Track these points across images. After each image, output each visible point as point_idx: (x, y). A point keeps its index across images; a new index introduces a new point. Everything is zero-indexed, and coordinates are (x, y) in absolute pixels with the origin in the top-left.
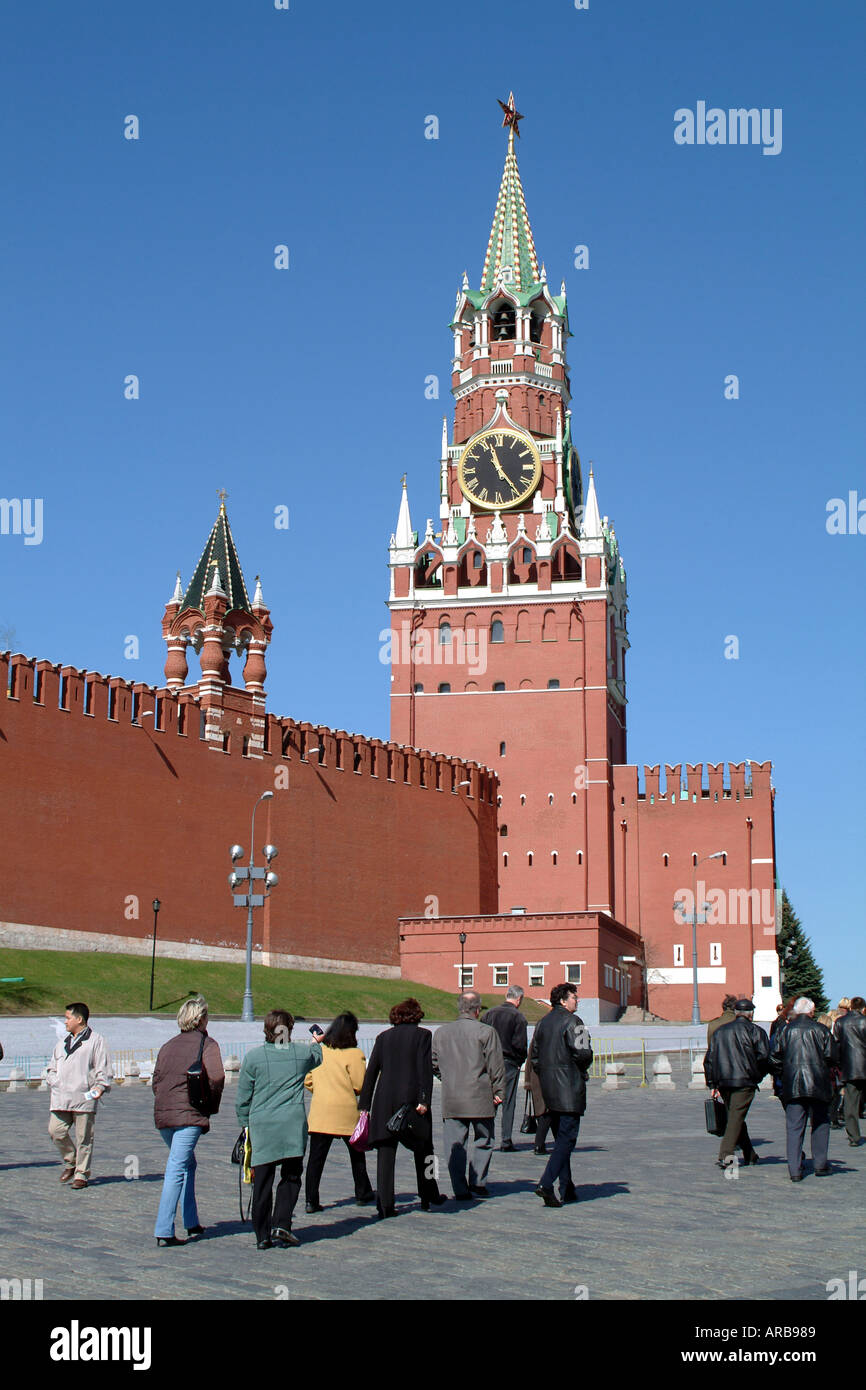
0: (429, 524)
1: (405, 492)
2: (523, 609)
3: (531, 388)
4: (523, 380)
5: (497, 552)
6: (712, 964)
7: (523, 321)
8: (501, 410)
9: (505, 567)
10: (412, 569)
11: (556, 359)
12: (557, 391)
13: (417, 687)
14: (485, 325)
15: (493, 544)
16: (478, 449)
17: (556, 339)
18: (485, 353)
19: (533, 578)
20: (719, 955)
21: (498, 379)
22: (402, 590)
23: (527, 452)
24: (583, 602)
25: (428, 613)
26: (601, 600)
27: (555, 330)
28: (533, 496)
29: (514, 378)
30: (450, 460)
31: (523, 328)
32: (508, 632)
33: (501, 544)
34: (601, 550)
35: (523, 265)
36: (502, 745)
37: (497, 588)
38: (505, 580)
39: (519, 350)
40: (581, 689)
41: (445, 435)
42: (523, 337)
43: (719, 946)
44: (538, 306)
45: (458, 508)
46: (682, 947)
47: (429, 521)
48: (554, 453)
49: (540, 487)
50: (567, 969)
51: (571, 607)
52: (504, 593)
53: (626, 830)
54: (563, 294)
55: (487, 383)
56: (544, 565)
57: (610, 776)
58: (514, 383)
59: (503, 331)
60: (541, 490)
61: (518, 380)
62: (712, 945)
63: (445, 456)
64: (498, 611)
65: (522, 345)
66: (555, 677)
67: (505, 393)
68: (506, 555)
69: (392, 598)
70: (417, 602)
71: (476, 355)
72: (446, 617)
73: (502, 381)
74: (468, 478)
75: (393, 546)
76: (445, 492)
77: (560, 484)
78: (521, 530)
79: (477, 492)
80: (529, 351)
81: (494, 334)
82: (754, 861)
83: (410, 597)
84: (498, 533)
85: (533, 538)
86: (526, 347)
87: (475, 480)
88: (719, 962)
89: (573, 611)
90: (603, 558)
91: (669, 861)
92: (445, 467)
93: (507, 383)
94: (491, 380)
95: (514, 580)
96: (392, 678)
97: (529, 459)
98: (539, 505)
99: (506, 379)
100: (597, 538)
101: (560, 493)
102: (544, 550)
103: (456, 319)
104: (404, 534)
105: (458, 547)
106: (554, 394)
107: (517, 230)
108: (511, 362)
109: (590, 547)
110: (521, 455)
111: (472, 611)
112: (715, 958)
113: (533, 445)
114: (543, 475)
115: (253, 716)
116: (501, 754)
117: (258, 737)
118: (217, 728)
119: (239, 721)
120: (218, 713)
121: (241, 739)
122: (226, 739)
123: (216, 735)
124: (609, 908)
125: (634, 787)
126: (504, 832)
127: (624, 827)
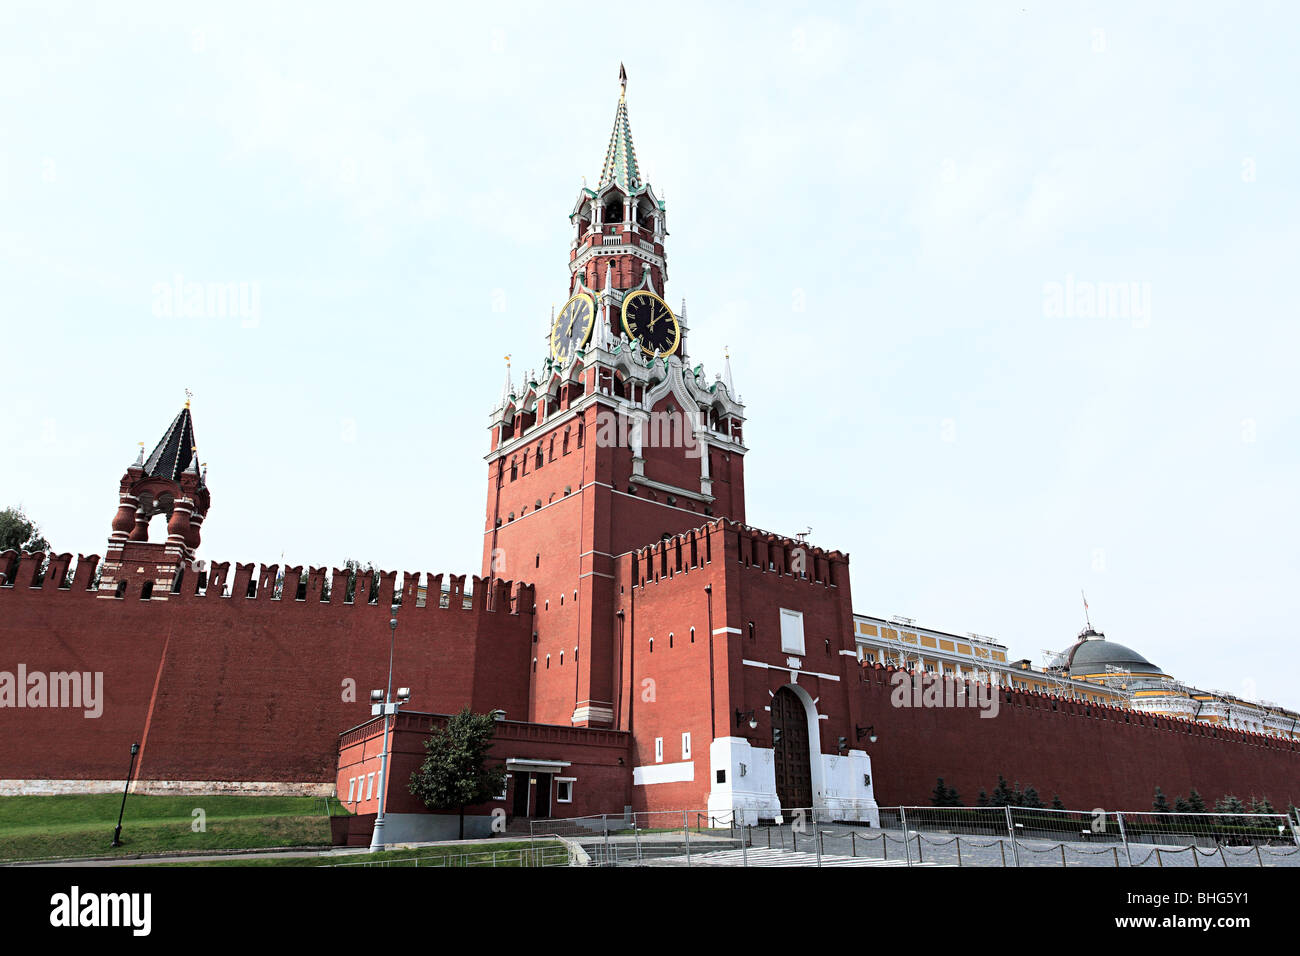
2: (554, 433)
3: (601, 257)
4: (593, 252)
6: (684, 758)
7: (596, 211)
10: (501, 426)
11: (627, 228)
12: (629, 253)
20: (689, 747)
21: (581, 261)
25: (507, 459)
26: (594, 404)
27: (628, 208)
32: (545, 456)
33: (543, 383)
36: (538, 557)
37: (541, 421)
38: (546, 412)
39: (591, 232)
40: (582, 490)
42: (596, 221)
43: (689, 735)
46: (661, 740)
51: (579, 420)
52: (544, 423)
53: (623, 619)
56: (565, 389)
61: (591, 256)
62: (684, 735)
64: (541, 441)
65: (593, 227)
66: (569, 484)
68: (546, 391)
70: (499, 451)
80: (599, 230)
82: (714, 633)
83: (498, 448)
86: (597, 228)
87: (559, 343)
88: (689, 755)
89: (582, 421)
91: (653, 646)
93: (586, 261)
99: (584, 257)
105: (523, 397)
106: (624, 256)
109: (589, 360)
110: (583, 311)
111: (528, 447)
112: (687, 751)
113: (590, 300)
115: (161, 564)
116: (537, 566)
117: (164, 581)
118: (110, 579)
119: (141, 570)
120: (114, 566)
121: (140, 585)
122: (123, 585)
123: (108, 585)
124: (591, 704)
125: (630, 575)
126: (536, 639)
127: (620, 616)
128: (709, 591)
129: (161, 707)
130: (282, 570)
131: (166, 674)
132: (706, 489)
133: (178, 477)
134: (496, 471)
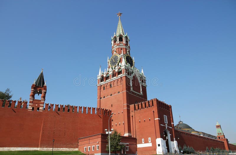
1: (100, 68)
3: (119, 48)
5: (110, 73)
8: (115, 52)
9: (112, 75)
10: (100, 79)
11: (124, 43)
13: (101, 98)
16: (111, 59)
22: (99, 83)
24: (122, 77)
25: (102, 85)
27: (124, 39)
32: (112, 85)
33: (111, 71)
34: (124, 67)
37: (111, 78)
39: (117, 43)
42: (118, 41)
44: (120, 36)
46: (143, 139)
48: (121, 56)
49: (120, 62)
50: (97, 147)
51: (121, 79)
55: (113, 49)
56: (117, 73)
57: (128, 107)
62: (149, 138)
63: (108, 62)
64: (111, 82)
66: (119, 91)
67: (115, 50)
68: (112, 73)
72: (104, 85)
75: (98, 76)
80: (119, 43)
81: (114, 42)
82: (155, 119)
85: (115, 69)
87: (111, 64)
90: (125, 69)
91: (140, 122)
93: (116, 48)
97: (118, 58)
102: (117, 70)
104: (100, 74)
106: (124, 48)
108: (116, 45)
112: (150, 141)
113: (119, 56)
115: (41, 104)
116: (112, 106)
117: (41, 107)
118: (30, 107)
119: (37, 105)
120: (31, 104)
121: (37, 108)
122: (33, 108)
123: (30, 108)
124: (128, 133)
125: (134, 109)
126: (112, 121)
127: (132, 116)
128: (154, 112)
129: (43, 133)
130: (64, 106)
131: (43, 126)
132: (141, 93)
133: (43, 86)
134: (99, 88)
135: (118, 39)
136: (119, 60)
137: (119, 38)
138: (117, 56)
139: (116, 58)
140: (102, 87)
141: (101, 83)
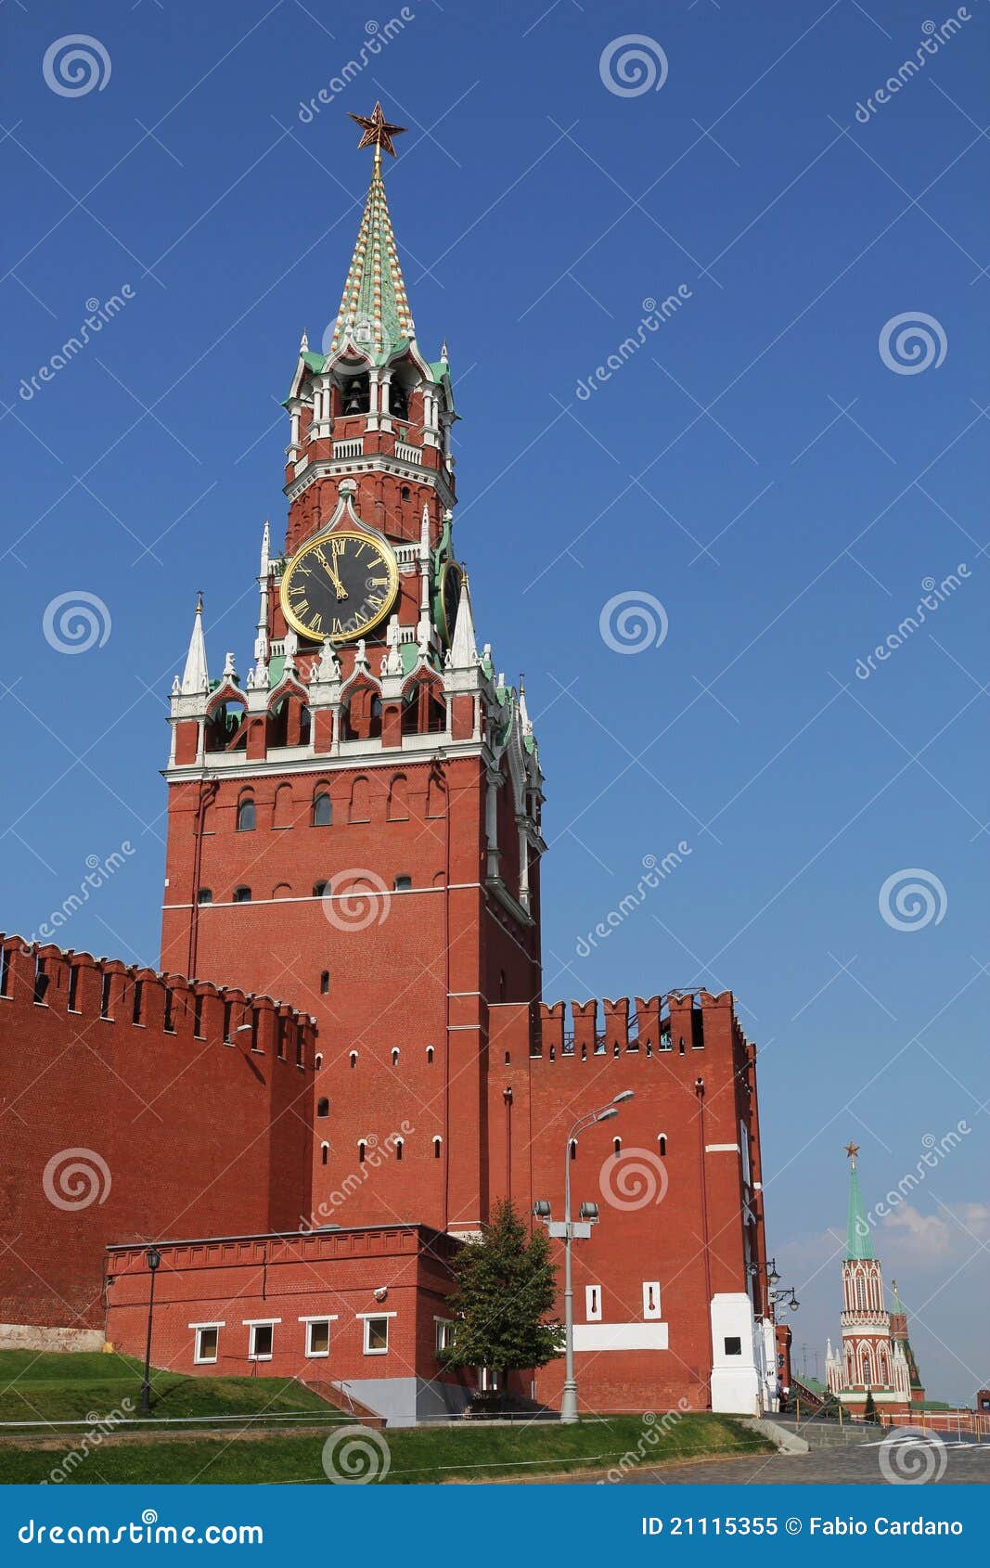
0: (228, 659)
1: (198, 617)
2: (360, 775)
3: (389, 476)
4: (378, 464)
5: (325, 694)
6: (645, 1317)
7: (380, 388)
8: (344, 506)
9: (336, 717)
10: (202, 722)
11: (429, 440)
12: (431, 483)
13: (204, 895)
14: (327, 395)
15: (318, 684)
16: (310, 560)
17: (430, 416)
18: (325, 432)
19: (375, 731)
20: (657, 1302)
21: (343, 466)
22: (186, 753)
23: (379, 560)
24: (447, 762)
25: (222, 787)
26: (474, 758)
27: (427, 402)
28: (386, 622)
29: (364, 463)
30: (271, 577)
31: (380, 397)
32: (339, 812)
33: (330, 683)
34: (475, 685)
35: (387, 319)
36: (325, 977)
37: (323, 746)
38: (336, 736)
39: (372, 425)
40: (443, 888)
41: (266, 544)
42: (379, 407)
43: (656, 1286)
44: (403, 370)
45: (280, 643)
46: (598, 1288)
47: (229, 655)
48: (417, 562)
49: (395, 609)
50: (367, 1326)
51: (428, 771)
52: (333, 753)
53: (511, 1103)
54: (444, 360)
55: (327, 472)
56: (392, 710)
57: (484, 1017)
58: (366, 470)
59: (354, 404)
60: (397, 613)
61: (370, 466)
62: (646, 1286)
63: (264, 573)
64: (324, 778)
65: (377, 417)
66: (405, 871)
67: (351, 484)
68: (338, 699)
69: (172, 765)
70: (206, 770)
71: (314, 436)
72: (249, 791)
73: (349, 469)
74: (294, 600)
75: (176, 693)
76: (263, 622)
77: (425, 604)
78: (360, 663)
79: (306, 620)
80: (387, 426)
81: (341, 407)
82: (709, 1148)
83: (199, 763)
84: (326, 667)
85: (377, 673)
86: (383, 421)
87: (305, 603)
88: (657, 1313)
89: (434, 776)
90: (477, 696)
91: (577, 1152)
92: (264, 588)
93: (355, 471)
94: (333, 467)
95: (350, 735)
96: (167, 883)
97: (382, 571)
98: (394, 632)
99: (354, 464)
100: (468, 669)
101: (425, 616)
102: (391, 689)
103: (293, 394)
104: (195, 674)
105: (268, 690)
106: (424, 487)
107: (380, 274)
108: (361, 441)
109: (458, 682)
110: (370, 566)
111: (286, 780)
112: (652, 1307)
113: (387, 553)
114: (400, 592)
116: (323, 989)
125: (525, 1038)
126: (324, 1108)
127: (509, 1098)
128: (702, 1090)
134: (191, 801)
135: (386, 390)
136: (392, 593)
137: (387, 379)
138: (372, 554)
139: (359, 565)
140: (227, 798)
141: (215, 760)
